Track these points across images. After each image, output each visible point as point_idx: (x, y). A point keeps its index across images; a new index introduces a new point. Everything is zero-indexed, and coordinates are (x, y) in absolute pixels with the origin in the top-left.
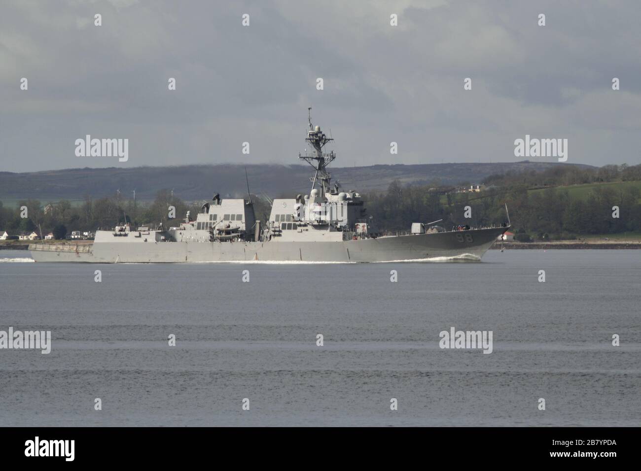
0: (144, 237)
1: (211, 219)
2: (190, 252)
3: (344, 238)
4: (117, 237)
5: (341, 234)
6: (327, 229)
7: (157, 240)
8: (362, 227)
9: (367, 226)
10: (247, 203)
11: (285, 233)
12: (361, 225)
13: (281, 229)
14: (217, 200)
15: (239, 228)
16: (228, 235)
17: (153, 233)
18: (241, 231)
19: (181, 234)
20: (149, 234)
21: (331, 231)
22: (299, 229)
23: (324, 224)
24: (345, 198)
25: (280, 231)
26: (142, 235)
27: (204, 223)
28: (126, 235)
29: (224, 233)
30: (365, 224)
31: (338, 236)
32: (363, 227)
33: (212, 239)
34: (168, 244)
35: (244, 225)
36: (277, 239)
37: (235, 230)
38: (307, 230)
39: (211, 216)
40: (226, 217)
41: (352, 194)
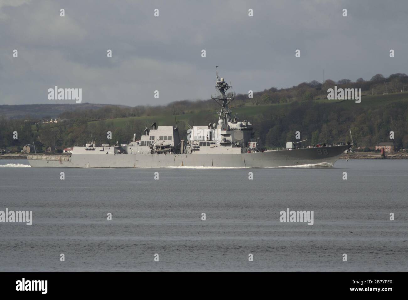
0: (106, 151)
1: (150, 139)
2: (137, 160)
3: (242, 152)
4: (88, 151)
5: (239, 149)
6: (230, 146)
7: (115, 153)
8: (253, 145)
10: (175, 129)
11: (202, 148)
12: (252, 143)
13: (199, 146)
14: (154, 127)
15: (170, 145)
16: (162, 149)
17: (112, 148)
18: (172, 147)
19: (130, 149)
20: (110, 149)
21: (233, 147)
22: (211, 146)
23: (228, 142)
24: (241, 125)
25: (198, 147)
26: (105, 149)
27: (146, 142)
28: (94, 149)
29: (160, 148)
30: (255, 143)
31: (238, 151)
32: (254, 144)
33: (152, 152)
34: (122, 155)
35: (173, 143)
36: (196, 152)
37: (168, 147)
38: (217, 146)
39: (151, 137)
40: (161, 138)
41: (246, 123)
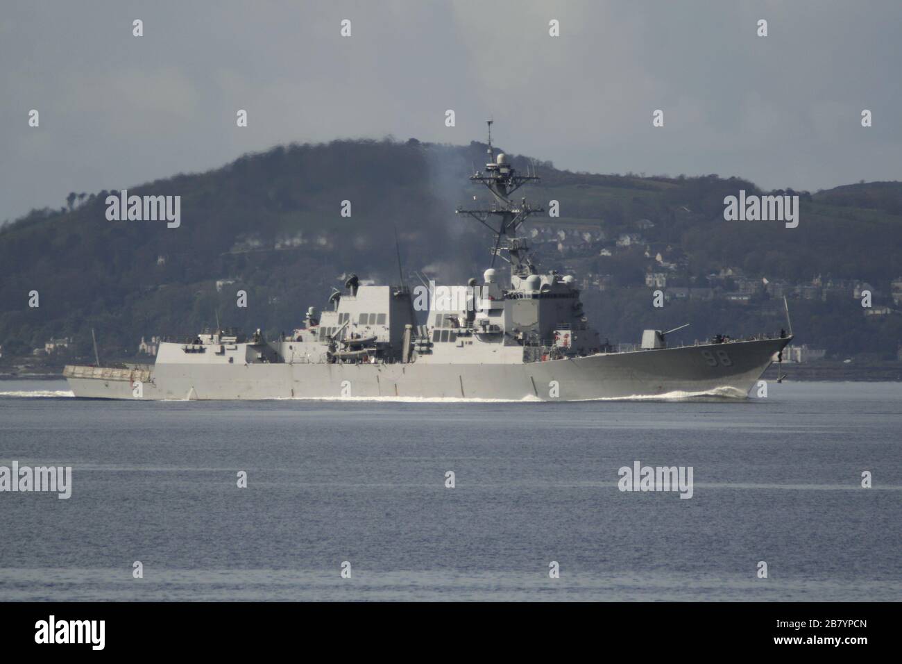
0: (228, 354)
1: (340, 322)
2: (297, 381)
3: (526, 357)
4: (190, 355)
5: (519, 351)
6: (500, 342)
7: (248, 360)
8: (564, 337)
9: (573, 335)
10: (396, 294)
11: (438, 347)
12: (563, 333)
13: (431, 341)
14: (351, 288)
15: (376, 338)
16: (361, 351)
17: (243, 347)
18: (379, 344)
19: (291, 348)
20: (236, 348)
21: (507, 344)
22: (459, 340)
23: (494, 332)
24: (536, 284)
25: (429, 345)
26: (226, 351)
27: (329, 329)
28: (202, 351)
29: (348, 348)
30: (569, 332)
31: (515, 354)
32: (566, 336)
33: (332, 359)
34: (267, 366)
35: (388, 332)
37: (370, 342)
38: (471, 343)
39: (341, 315)
40: (363, 318)
41: (552, 277)
